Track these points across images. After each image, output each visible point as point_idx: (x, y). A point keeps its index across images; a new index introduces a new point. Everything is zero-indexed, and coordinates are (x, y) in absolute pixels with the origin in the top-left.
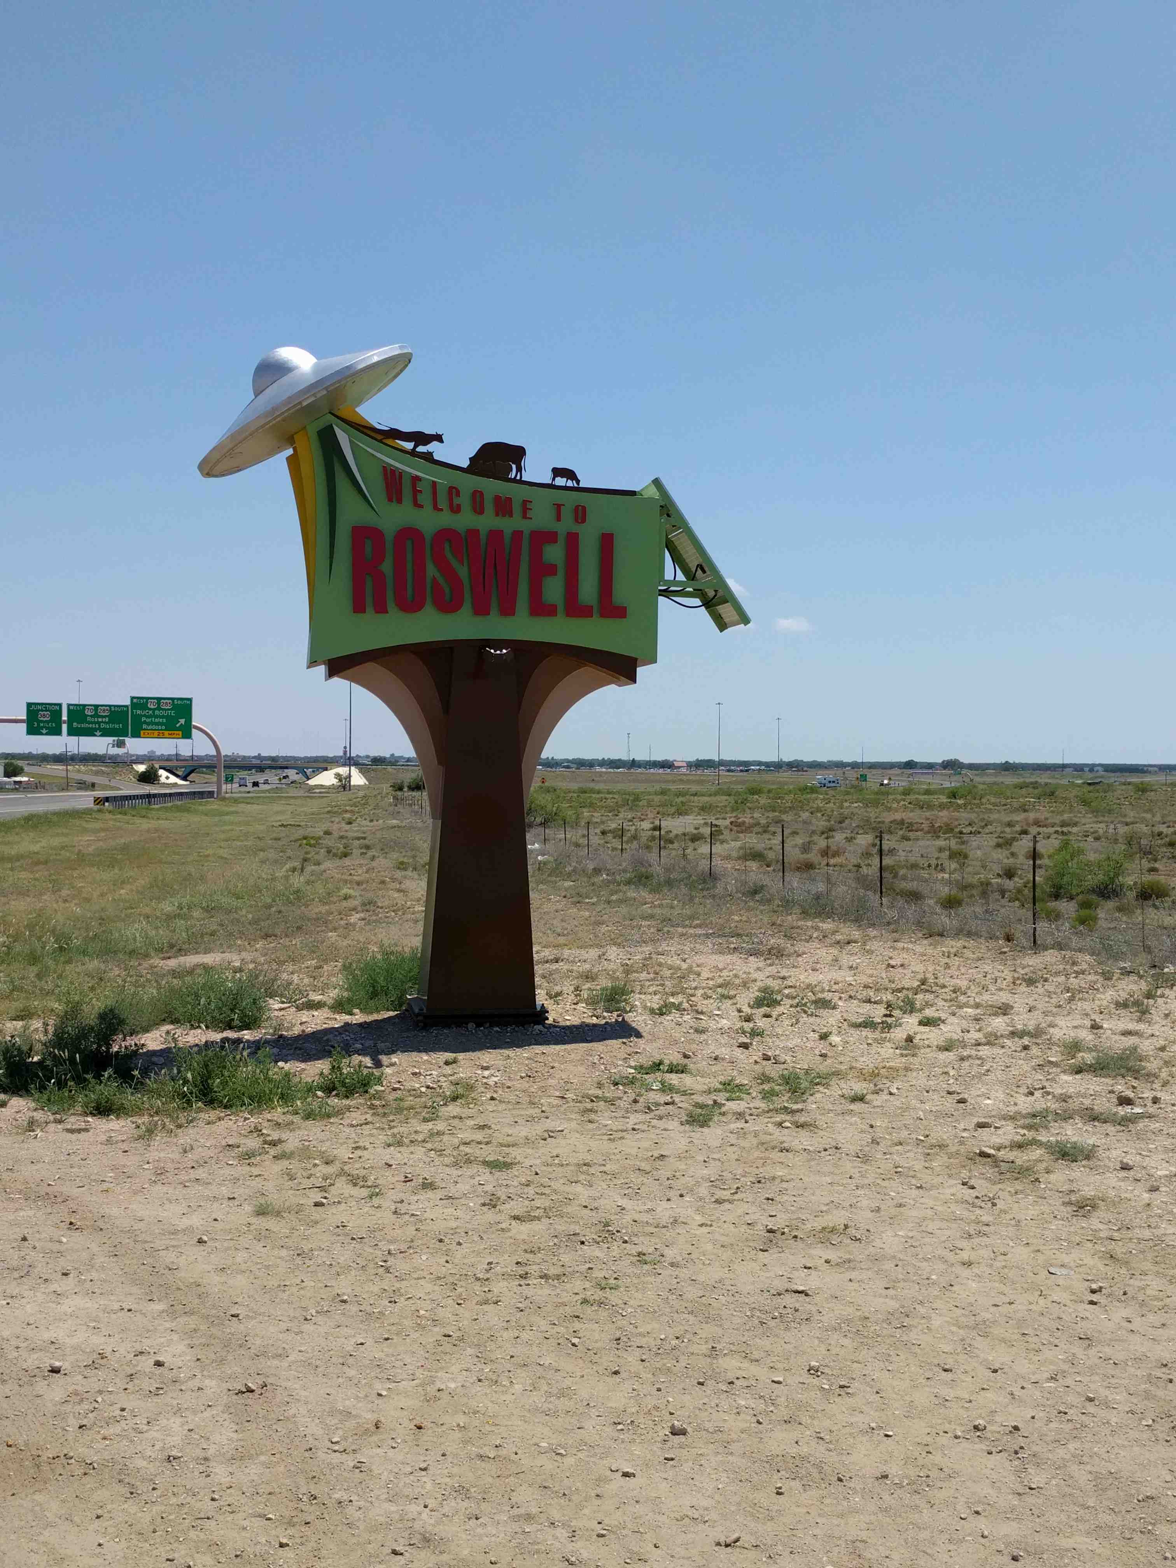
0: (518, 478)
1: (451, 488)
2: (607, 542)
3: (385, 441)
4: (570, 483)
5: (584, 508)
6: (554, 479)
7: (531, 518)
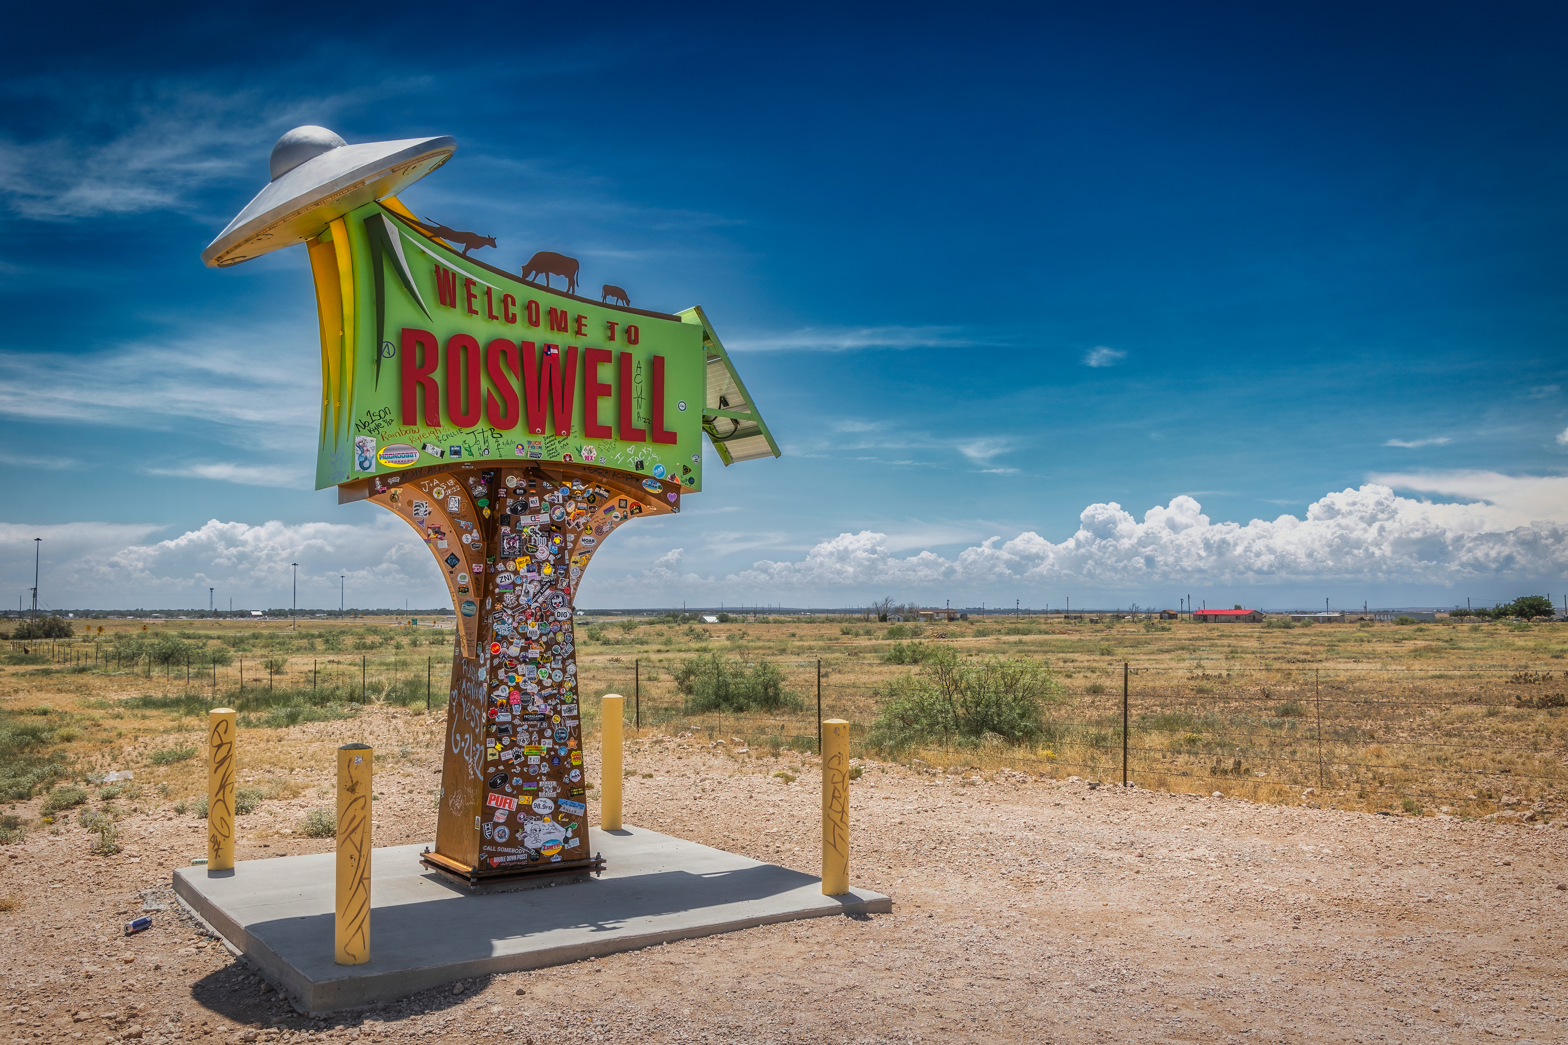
0: (571, 292)
1: (506, 296)
2: (657, 365)
4: (620, 303)
5: (636, 329)
6: (605, 298)
7: (586, 335)
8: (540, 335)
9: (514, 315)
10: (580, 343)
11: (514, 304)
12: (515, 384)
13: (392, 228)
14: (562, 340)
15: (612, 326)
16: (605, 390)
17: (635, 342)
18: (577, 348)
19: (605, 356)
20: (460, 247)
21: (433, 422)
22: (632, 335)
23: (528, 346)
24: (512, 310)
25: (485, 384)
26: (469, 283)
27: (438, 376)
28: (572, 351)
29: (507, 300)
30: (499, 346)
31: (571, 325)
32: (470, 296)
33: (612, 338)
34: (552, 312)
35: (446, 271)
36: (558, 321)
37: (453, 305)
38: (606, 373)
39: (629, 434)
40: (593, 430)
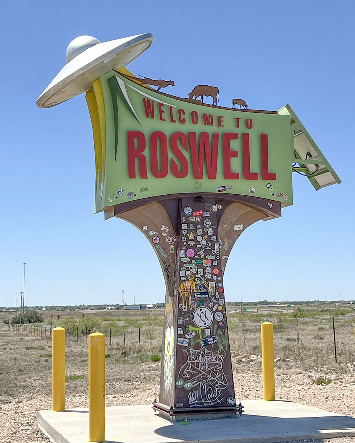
0: (215, 104)
1: (180, 110)
2: (264, 139)
3: (143, 85)
4: (242, 108)
5: (251, 120)
6: (234, 105)
7: (223, 126)
8: (199, 128)
9: (184, 119)
10: (221, 131)
11: (184, 113)
12: (187, 155)
13: (121, 82)
14: (211, 130)
15: (237, 120)
16: (235, 154)
17: (251, 127)
18: (219, 133)
19: (234, 136)
20: (156, 88)
21: (144, 176)
22: (249, 124)
23: (192, 135)
24: (183, 117)
25: (170, 155)
26: (160, 105)
27: (146, 153)
28: (216, 135)
29: (181, 112)
30: (177, 136)
31: (215, 121)
32: (161, 112)
33: (238, 126)
34: (205, 115)
35: (148, 101)
36: (208, 120)
37: (153, 117)
38: (235, 145)
39: (249, 175)
40: (229, 175)
